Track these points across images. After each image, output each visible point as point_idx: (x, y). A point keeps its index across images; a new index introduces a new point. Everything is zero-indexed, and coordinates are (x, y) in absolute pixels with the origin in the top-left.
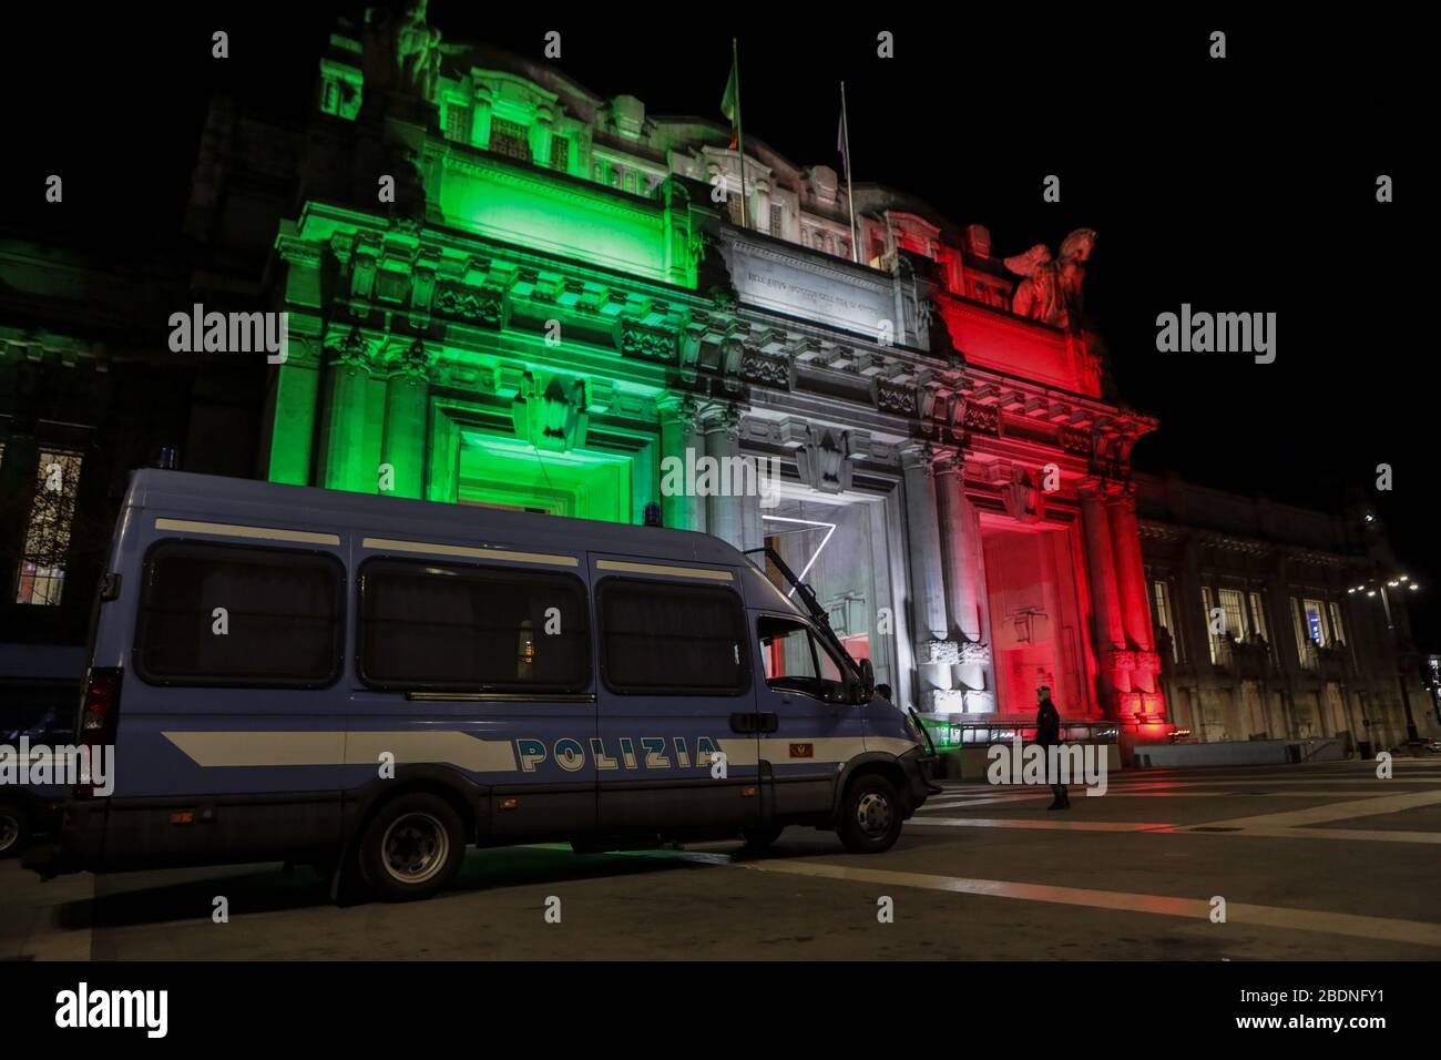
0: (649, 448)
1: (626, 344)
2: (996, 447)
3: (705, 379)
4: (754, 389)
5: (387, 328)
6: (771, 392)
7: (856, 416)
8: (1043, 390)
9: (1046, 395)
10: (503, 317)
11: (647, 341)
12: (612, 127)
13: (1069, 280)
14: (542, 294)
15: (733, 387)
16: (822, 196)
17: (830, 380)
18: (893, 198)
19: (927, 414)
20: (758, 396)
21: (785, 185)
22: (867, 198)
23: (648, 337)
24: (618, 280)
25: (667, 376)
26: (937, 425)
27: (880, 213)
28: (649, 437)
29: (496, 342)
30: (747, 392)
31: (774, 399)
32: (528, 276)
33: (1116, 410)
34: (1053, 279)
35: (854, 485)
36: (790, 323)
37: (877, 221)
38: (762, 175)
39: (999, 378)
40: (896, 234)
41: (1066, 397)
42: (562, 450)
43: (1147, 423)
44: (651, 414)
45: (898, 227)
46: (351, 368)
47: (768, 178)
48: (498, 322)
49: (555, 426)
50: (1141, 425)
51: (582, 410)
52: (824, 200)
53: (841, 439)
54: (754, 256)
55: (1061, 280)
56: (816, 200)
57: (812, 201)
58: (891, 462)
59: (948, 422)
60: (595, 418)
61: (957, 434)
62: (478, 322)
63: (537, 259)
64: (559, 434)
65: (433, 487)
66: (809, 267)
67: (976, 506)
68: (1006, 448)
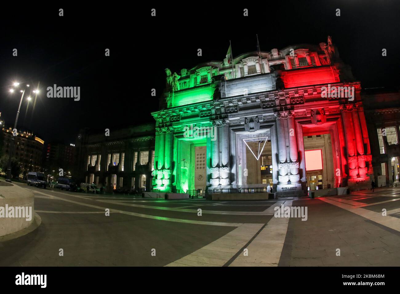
1: (201, 115)
2: (303, 106)
3: (218, 116)
4: (229, 114)
5: (165, 126)
6: (233, 114)
7: (257, 112)
8: (313, 87)
9: (315, 88)
14: (185, 112)
15: (223, 116)
17: (249, 106)
19: (278, 105)
20: (230, 116)
23: (205, 112)
25: (210, 118)
26: (282, 107)
29: (180, 123)
30: (228, 116)
32: (181, 111)
35: (260, 128)
39: (296, 89)
48: (180, 119)
53: (256, 118)
54: (232, 85)
58: (273, 119)
59: (286, 105)
61: (288, 107)
62: (177, 121)
63: (181, 107)
66: (246, 81)
67: (301, 124)
68: (307, 106)
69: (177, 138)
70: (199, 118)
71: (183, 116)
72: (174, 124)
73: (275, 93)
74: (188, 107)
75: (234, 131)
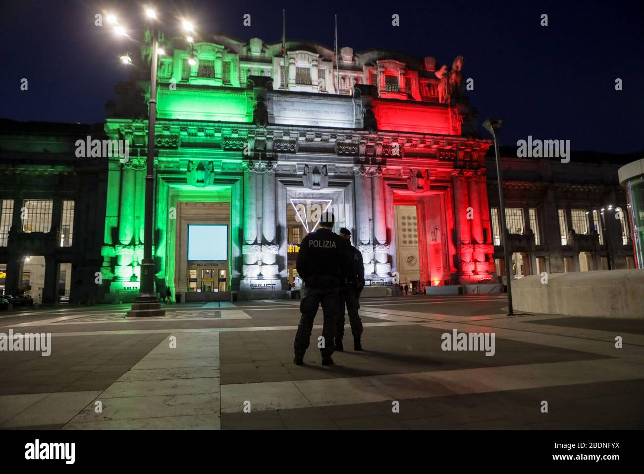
0: (239, 182)
1: (226, 146)
2: (400, 162)
3: (259, 154)
4: (280, 154)
5: (139, 154)
6: (287, 155)
7: (327, 159)
8: (422, 136)
9: (424, 138)
10: (179, 144)
11: (234, 144)
12: (249, 52)
13: (453, 81)
14: (193, 133)
15: (270, 156)
16: (346, 60)
17: (315, 146)
18: (383, 53)
19: (362, 153)
20: (282, 157)
21: (327, 60)
22: (369, 56)
23: (234, 142)
24: (217, 125)
25: (242, 155)
26: (368, 157)
27: (375, 62)
28: (239, 178)
29: (176, 153)
30: (277, 157)
31: (289, 157)
32: (184, 129)
33: (466, 139)
34: (446, 82)
35: (328, 186)
36: (290, 128)
37: (373, 66)
38: (315, 58)
39: (397, 134)
40: (381, 70)
41: (435, 137)
42: (203, 187)
43: (486, 142)
44: (240, 169)
45: (383, 67)
46: (128, 169)
47: (317, 59)
48: (177, 146)
49: (200, 179)
50: (482, 144)
51: (213, 171)
52: (347, 62)
53: (323, 168)
54: (285, 101)
55: (450, 80)
56: (343, 62)
57: (341, 63)
58: (349, 174)
59: (375, 155)
60: (217, 174)
61: (378, 160)
62: (170, 147)
63: (185, 123)
64: (202, 181)
65: (160, 204)
66: (311, 101)
67: (392, 188)
68: (405, 163)
69: (166, 182)
70: (221, 151)
71: (184, 141)
72: (163, 153)
73: (364, 134)
74: (201, 126)
75: (285, 185)
